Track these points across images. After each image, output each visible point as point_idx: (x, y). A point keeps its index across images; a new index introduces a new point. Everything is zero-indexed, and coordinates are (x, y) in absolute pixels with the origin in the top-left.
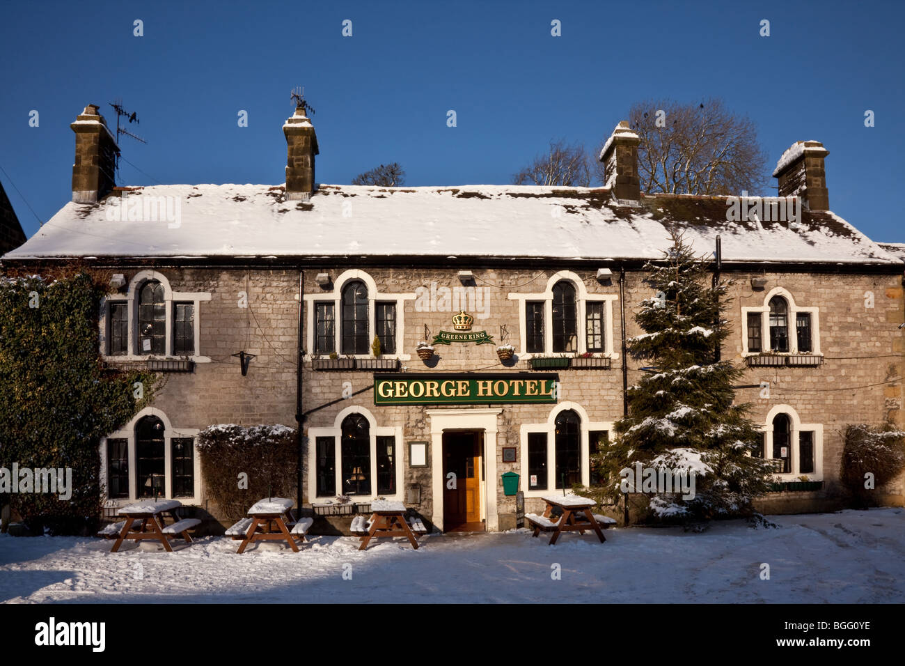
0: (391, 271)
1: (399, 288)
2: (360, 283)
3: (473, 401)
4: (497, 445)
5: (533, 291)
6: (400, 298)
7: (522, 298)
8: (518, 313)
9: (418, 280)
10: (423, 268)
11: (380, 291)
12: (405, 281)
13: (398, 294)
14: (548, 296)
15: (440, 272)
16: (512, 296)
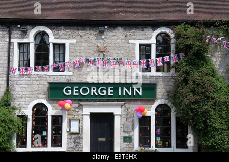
0: (62, 27)
1: (67, 37)
2: (45, 33)
3: (107, 99)
4: (121, 122)
5: (145, 39)
6: (67, 42)
7: (138, 43)
8: (135, 50)
9: (77, 32)
10: (80, 26)
11: (55, 38)
12: (70, 33)
13: (66, 40)
14: (153, 41)
15: (90, 28)
16: (131, 41)
